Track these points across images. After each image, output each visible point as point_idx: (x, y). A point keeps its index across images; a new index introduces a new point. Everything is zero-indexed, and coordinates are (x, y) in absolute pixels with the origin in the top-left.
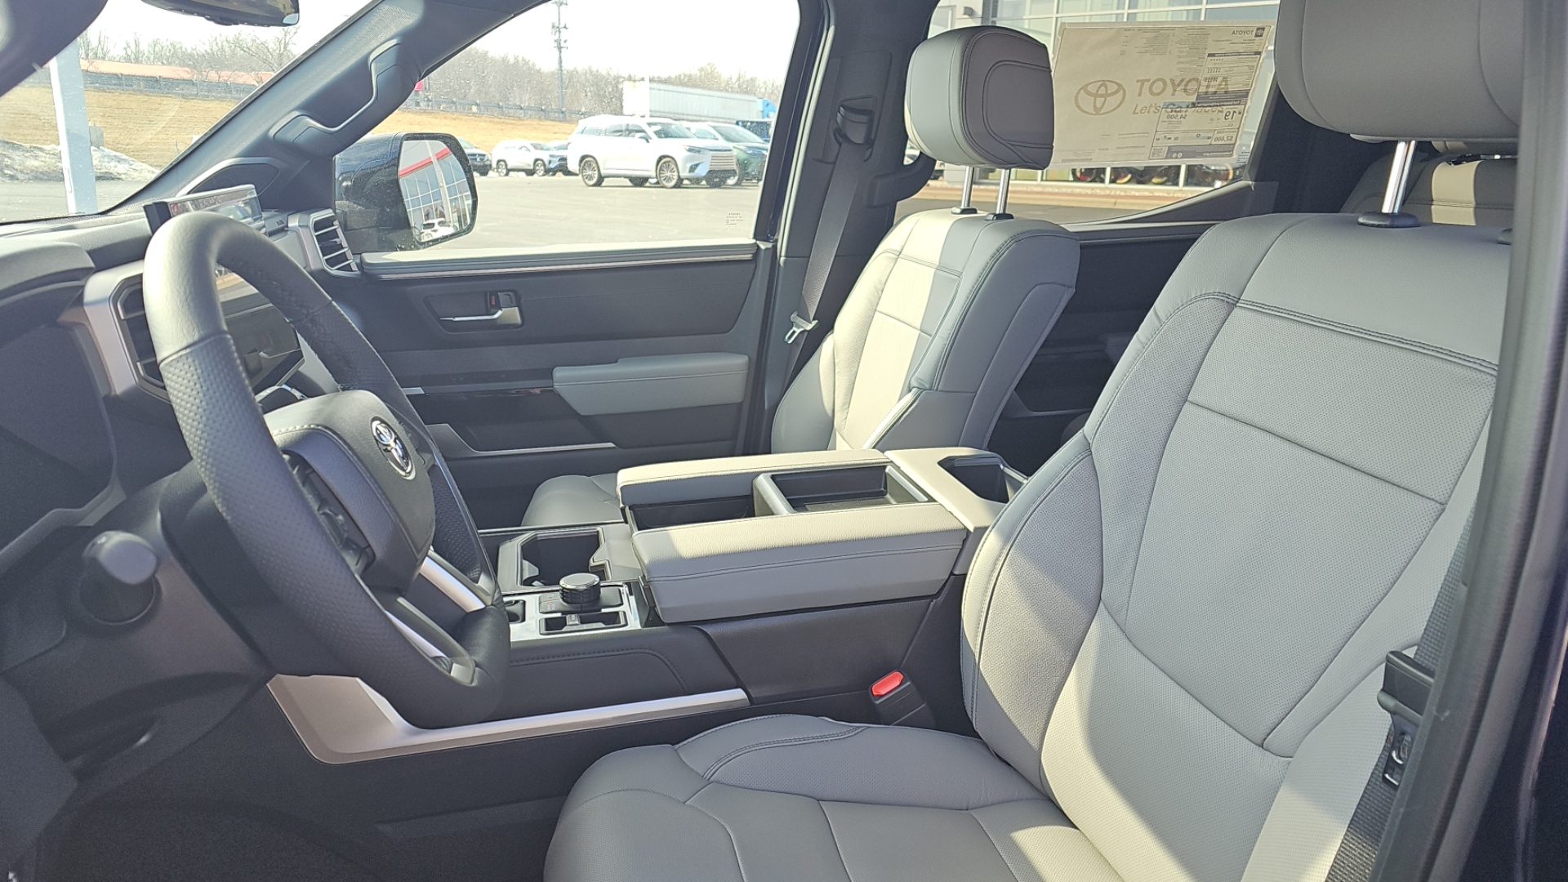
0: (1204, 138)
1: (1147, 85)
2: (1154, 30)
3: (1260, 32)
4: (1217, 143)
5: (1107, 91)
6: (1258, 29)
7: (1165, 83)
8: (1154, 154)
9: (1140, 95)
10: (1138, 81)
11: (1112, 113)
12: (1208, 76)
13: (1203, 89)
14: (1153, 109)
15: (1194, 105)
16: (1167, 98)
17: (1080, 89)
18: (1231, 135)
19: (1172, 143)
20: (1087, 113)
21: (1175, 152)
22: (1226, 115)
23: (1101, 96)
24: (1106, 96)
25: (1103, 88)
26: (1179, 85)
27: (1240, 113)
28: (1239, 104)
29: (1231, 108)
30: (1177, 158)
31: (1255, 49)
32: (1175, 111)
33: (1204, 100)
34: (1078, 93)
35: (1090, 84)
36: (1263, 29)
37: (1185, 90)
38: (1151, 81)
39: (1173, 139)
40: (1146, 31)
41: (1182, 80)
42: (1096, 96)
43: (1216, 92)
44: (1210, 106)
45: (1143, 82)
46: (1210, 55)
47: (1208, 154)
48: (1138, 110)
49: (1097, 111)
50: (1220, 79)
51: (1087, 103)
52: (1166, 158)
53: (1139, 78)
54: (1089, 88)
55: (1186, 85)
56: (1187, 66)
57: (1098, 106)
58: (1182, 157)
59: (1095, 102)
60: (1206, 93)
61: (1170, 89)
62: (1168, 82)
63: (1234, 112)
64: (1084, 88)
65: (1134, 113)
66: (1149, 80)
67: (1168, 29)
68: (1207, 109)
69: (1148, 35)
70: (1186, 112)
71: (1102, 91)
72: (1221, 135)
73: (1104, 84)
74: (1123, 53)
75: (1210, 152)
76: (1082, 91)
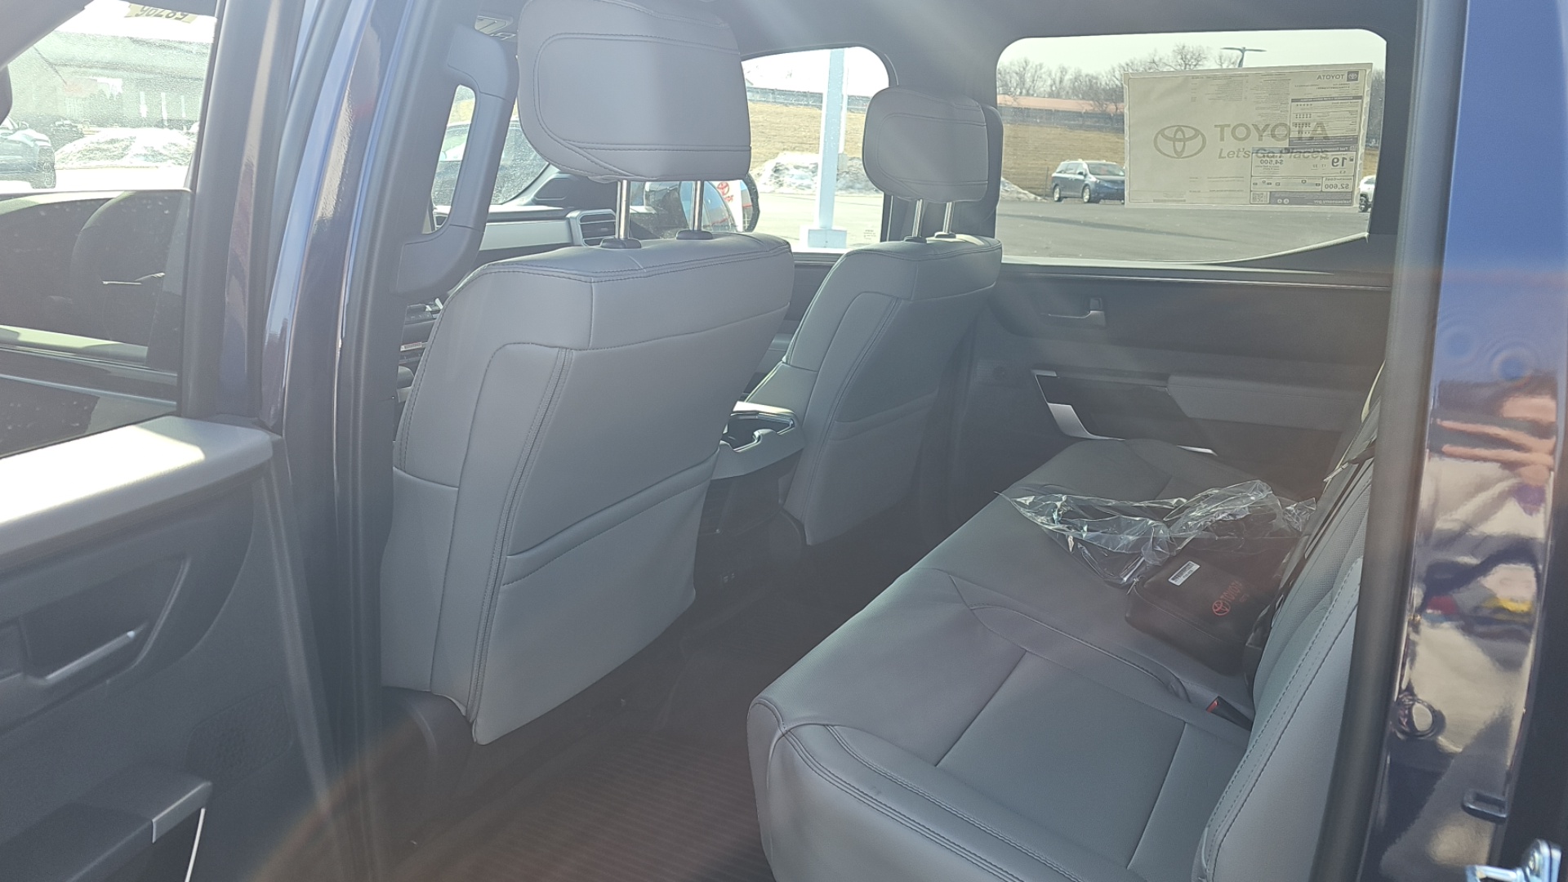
0: (1312, 184)
1: (1228, 131)
2: (1225, 77)
3: (1353, 76)
4: (1329, 190)
5: (1184, 136)
6: (1349, 73)
7: (1248, 129)
8: (1254, 199)
9: (1222, 139)
10: (1216, 126)
11: (1195, 157)
12: (1297, 121)
13: (1294, 134)
14: (1242, 154)
15: (1288, 151)
16: (1254, 142)
17: (1158, 134)
18: (1345, 182)
19: (1273, 188)
20: (1168, 156)
21: (1279, 198)
22: (1333, 162)
23: (1180, 140)
24: (1184, 140)
25: (1180, 133)
26: (1264, 131)
27: (1352, 160)
28: (1348, 151)
29: (1340, 155)
30: (1283, 203)
31: (1354, 93)
32: (1268, 156)
33: (1297, 147)
34: (1156, 137)
35: (1165, 129)
36: (1357, 73)
37: (1273, 136)
38: (1232, 127)
39: (1274, 184)
40: (1215, 78)
41: (1268, 125)
42: (1174, 140)
43: (1311, 138)
44: (1309, 152)
45: (1222, 127)
46: (1293, 101)
47: (1320, 202)
48: (1224, 154)
49: (1179, 155)
50: (1313, 125)
51: (1166, 145)
52: (1270, 203)
53: (1217, 124)
54: (1166, 132)
55: (1273, 130)
56: (1269, 111)
57: (1179, 149)
58: (1288, 204)
59: (1174, 146)
60: (1300, 139)
61: (1254, 133)
62: (1252, 127)
63: (1344, 159)
64: (1161, 132)
65: (1220, 157)
66: (1229, 126)
67: (1240, 75)
68: (1306, 155)
69: (1217, 82)
70: (1280, 157)
71: (1179, 135)
72: (1333, 182)
73: (1179, 128)
74: (1194, 99)
75: (1322, 200)
76: (1160, 136)
